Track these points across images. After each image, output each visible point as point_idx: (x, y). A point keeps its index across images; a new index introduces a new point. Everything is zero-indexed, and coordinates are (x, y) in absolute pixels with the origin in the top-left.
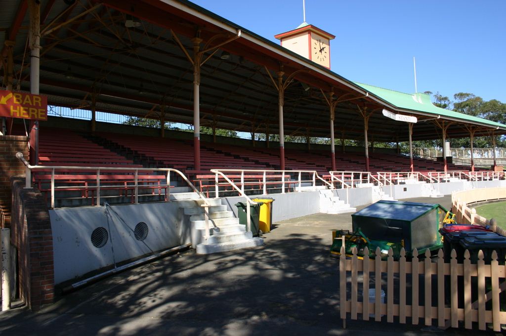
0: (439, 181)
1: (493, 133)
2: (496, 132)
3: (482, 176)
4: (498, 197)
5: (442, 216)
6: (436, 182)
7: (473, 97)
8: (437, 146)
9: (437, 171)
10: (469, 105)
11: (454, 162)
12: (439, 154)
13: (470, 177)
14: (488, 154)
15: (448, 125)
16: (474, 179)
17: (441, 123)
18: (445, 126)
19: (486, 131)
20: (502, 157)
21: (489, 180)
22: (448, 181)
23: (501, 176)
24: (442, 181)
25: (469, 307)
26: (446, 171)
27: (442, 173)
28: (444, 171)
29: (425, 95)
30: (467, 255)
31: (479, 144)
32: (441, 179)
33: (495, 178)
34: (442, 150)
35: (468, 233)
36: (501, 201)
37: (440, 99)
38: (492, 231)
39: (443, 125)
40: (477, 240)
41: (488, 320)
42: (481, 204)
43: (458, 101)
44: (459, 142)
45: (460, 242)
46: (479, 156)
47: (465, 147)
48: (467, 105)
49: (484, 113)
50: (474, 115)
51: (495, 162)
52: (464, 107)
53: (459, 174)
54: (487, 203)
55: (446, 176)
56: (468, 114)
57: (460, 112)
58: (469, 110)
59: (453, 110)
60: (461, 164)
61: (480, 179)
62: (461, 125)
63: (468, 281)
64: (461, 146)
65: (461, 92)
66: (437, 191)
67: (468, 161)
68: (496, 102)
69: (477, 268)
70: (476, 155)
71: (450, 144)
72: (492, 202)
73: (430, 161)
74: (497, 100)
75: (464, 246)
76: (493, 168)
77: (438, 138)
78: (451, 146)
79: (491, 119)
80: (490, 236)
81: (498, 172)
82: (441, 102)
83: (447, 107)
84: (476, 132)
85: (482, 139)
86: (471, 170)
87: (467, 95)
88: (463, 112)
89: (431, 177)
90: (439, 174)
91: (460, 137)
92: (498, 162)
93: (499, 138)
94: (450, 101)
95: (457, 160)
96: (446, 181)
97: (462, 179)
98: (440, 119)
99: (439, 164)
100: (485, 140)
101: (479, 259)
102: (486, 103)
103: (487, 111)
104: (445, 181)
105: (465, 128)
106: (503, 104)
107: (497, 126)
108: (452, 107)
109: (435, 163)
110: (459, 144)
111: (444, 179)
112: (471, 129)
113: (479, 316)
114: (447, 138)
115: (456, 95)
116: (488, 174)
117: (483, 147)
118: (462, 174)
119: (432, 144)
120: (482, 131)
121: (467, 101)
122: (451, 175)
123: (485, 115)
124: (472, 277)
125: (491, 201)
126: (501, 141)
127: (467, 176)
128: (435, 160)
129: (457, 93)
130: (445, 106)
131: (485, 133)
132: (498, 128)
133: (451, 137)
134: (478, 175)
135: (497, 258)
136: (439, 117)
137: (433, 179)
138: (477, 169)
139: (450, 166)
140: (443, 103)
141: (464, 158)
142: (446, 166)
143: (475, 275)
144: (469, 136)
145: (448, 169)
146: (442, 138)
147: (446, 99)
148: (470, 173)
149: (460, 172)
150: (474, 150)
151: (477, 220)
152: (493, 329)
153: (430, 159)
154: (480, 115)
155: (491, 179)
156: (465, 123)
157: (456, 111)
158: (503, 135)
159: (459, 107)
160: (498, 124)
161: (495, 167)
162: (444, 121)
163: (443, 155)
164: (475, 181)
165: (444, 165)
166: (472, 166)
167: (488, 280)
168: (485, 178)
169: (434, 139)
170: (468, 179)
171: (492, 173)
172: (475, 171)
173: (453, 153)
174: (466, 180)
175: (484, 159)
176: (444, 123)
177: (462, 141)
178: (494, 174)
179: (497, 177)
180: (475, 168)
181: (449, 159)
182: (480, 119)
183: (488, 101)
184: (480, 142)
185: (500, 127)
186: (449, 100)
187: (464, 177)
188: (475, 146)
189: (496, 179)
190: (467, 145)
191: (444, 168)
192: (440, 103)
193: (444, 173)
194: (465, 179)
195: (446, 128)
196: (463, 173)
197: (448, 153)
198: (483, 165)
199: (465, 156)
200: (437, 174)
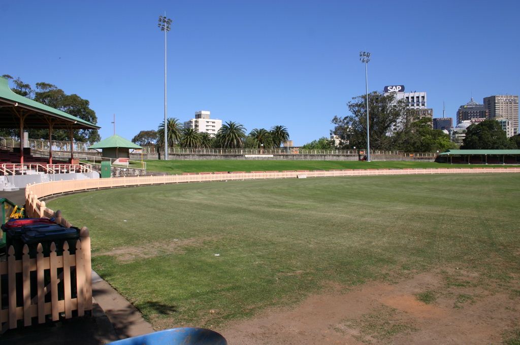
0: (14, 173)
1: (72, 126)
2: (74, 126)
3: (59, 169)
4: (73, 189)
5: (9, 211)
6: (10, 174)
7: (55, 89)
8: (15, 136)
9: (13, 162)
10: (51, 96)
11: (32, 154)
12: (15, 145)
13: (48, 169)
14: (67, 148)
15: (27, 115)
16: (51, 172)
17: (19, 111)
18: (23, 115)
19: (65, 124)
20: (79, 151)
21: (66, 172)
22: (25, 174)
23: (78, 169)
24: (18, 173)
25: (28, 303)
26: (22, 164)
27: (18, 165)
28: (20, 163)
29: (4, 79)
30: (26, 250)
31: (58, 136)
32: (16, 171)
33: (71, 170)
34: (19, 141)
35: (31, 227)
36: (76, 193)
37: (21, 85)
38: (55, 223)
39: (22, 113)
40: (38, 234)
41: (46, 312)
42: (57, 196)
43: (40, 90)
44: (39, 133)
45: (21, 237)
46: (58, 149)
47: (43, 138)
48: (49, 96)
49: (65, 107)
50: (55, 107)
51: (72, 155)
52: (45, 97)
53: (36, 167)
54: (63, 195)
55: (23, 168)
56: (49, 105)
57: (40, 102)
58: (50, 102)
59: (34, 100)
60: (39, 156)
61: (57, 171)
62: (40, 115)
63: (26, 276)
64: (41, 138)
65: (43, 82)
66: (12, 184)
67: (46, 154)
68: (77, 97)
69: (36, 263)
70: (55, 148)
71: (29, 134)
72: (68, 194)
73: (6, 152)
74: (78, 95)
75: (25, 241)
76: (70, 161)
77: (16, 128)
78: (30, 137)
79: (71, 112)
80: (53, 227)
81: (74, 165)
82: (22, 89)
83: (28, 96)
84: (55, 124)
85: (61, 132)
86: (48, 163)
87: (50, 86)
88: (43, 102)
89: (5, 169)
90: (14, 166)
91: (40, 128)
92: (76, 156)
93: (77, 132)
94: (32, 89)
95: (35, 152)
96: (23, 174)
97: (39, 171)
98: (17, 106)
99: (16, 155)
100: (65, 133)
101: (38, 253)
102: (67, 96)
103: (67, 105)
104: (21, 174)
105: (45, 119)
106: (82, 100)
107: (75, 120)
108: (33, 96)
109: (11, 154)
110: (38, 135)
111: (21, 172)
112: (50, 121)
113: (39, 309)
114: (25, 128)
115: (37, 84)
116: (65, 167)
117: (62, 140)
118: (39, 166)
119: (9, 134)
120: (61, 124)
121: (48, 92)
122: (28, 167)
123: (66, 109)
124: (31, 272)
125: (66, 194)
126: (80, 135)
127: (44, 169)
128: (12, 150)
129: (40, 82)
130: (25, 94)
131: (64, 126)
132: (76, 122)
133: (30, 128)
134: (55, 167)
135: (55, 249)
136: (17, 105)
137: (7, 171)
138: (55, 162)
139: (28, 158)
140: (23, 90)
141: (43, 150)
142: (22, 158)
143: (34, 269)
144: (49, 128)
145: (25, 161)
146: (19, 127)
147: (27, 86)
148: (48, 165)
149: (38, 165)
150: (53, 142)
151: (46, 213)
152: (52, 320)
153: (6, 149)
154: (61, 107)
155: (67, 172)
156: (44, 114)
157: (37, 101)
158: (81, 130)
159: (40, 97)
160: (78, 119)
161: (72, 160)
162: (22, 110)
163: (20, 145)
164: (52, 173)
165: (20, 157)
166: (50, 158)
167: (47, 272)
168: (63, 171)
169: (12, 129)
170: (45, 172)
171: (69, 166)
172: (53, 163)
173: (32, 144)
174: (43, 173)
175: (62, 152)
176: (23, 112)
177: (42, 132)
178: (71, 167)
179: (73, 170)
180: (53, 161)
181: (27, 151)
182: (60, 112)
183: (70, 95)
184: (59, 135)
185: (77, 121)
186: (30, 88)
187: (41, 170)
188: (54, 138)
189: (72, 172)
190: (46, 137)
191: (20, 160)
192: (20, 90)
193: (20, 165)
194: (42, 171)
195: (24, 117)
196: (41, 165)
197: (26, 144)
198: (61, 158)
199: (44, 148)
200: (13, 165)
